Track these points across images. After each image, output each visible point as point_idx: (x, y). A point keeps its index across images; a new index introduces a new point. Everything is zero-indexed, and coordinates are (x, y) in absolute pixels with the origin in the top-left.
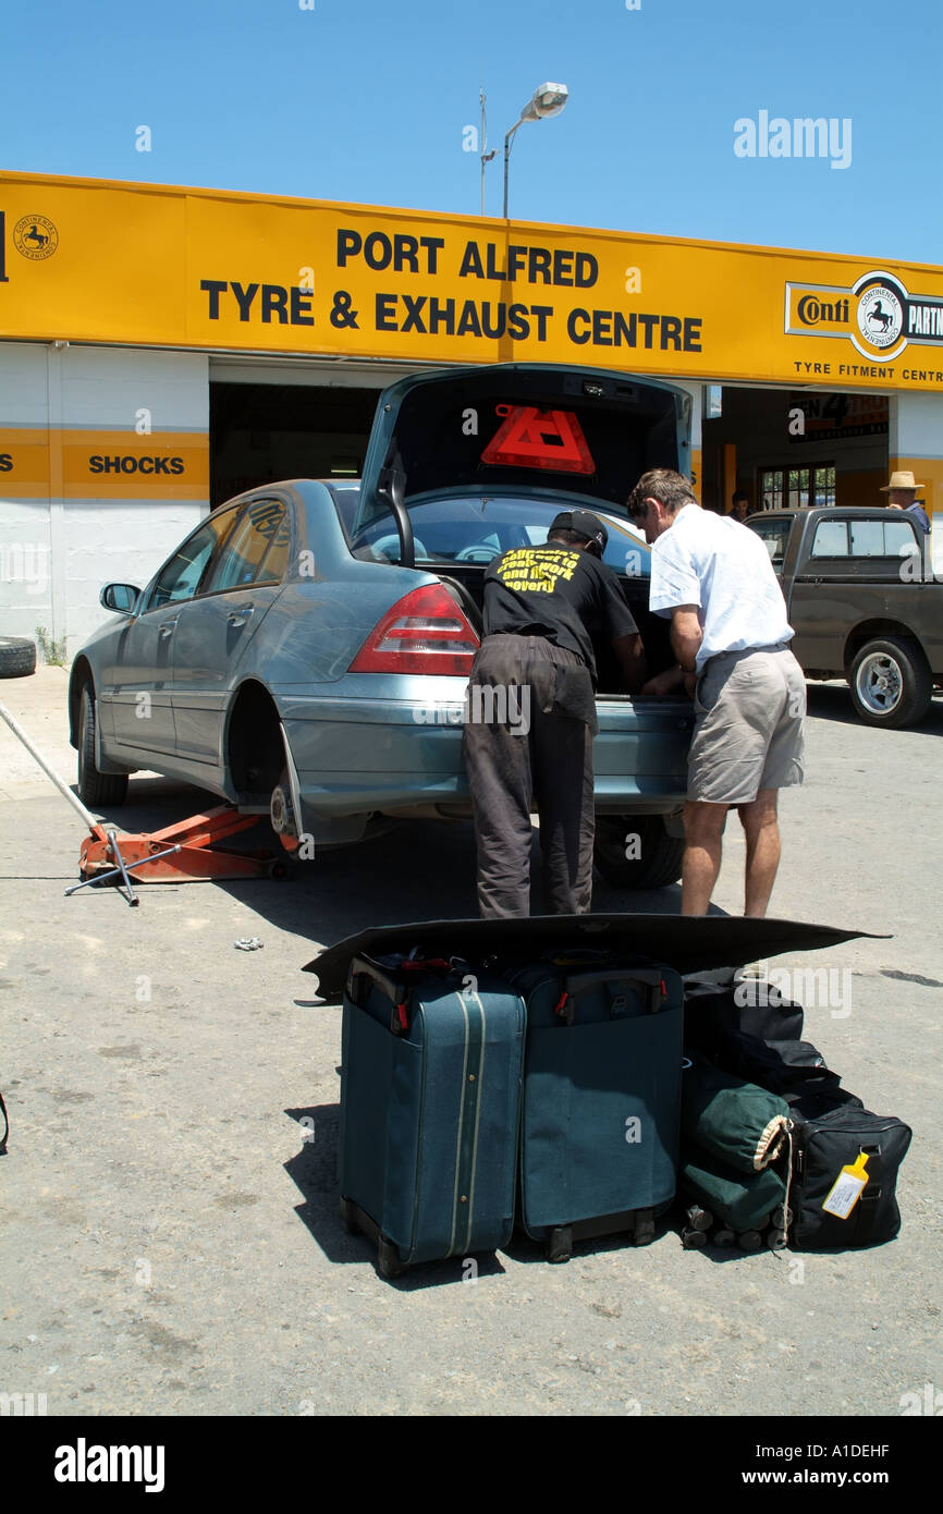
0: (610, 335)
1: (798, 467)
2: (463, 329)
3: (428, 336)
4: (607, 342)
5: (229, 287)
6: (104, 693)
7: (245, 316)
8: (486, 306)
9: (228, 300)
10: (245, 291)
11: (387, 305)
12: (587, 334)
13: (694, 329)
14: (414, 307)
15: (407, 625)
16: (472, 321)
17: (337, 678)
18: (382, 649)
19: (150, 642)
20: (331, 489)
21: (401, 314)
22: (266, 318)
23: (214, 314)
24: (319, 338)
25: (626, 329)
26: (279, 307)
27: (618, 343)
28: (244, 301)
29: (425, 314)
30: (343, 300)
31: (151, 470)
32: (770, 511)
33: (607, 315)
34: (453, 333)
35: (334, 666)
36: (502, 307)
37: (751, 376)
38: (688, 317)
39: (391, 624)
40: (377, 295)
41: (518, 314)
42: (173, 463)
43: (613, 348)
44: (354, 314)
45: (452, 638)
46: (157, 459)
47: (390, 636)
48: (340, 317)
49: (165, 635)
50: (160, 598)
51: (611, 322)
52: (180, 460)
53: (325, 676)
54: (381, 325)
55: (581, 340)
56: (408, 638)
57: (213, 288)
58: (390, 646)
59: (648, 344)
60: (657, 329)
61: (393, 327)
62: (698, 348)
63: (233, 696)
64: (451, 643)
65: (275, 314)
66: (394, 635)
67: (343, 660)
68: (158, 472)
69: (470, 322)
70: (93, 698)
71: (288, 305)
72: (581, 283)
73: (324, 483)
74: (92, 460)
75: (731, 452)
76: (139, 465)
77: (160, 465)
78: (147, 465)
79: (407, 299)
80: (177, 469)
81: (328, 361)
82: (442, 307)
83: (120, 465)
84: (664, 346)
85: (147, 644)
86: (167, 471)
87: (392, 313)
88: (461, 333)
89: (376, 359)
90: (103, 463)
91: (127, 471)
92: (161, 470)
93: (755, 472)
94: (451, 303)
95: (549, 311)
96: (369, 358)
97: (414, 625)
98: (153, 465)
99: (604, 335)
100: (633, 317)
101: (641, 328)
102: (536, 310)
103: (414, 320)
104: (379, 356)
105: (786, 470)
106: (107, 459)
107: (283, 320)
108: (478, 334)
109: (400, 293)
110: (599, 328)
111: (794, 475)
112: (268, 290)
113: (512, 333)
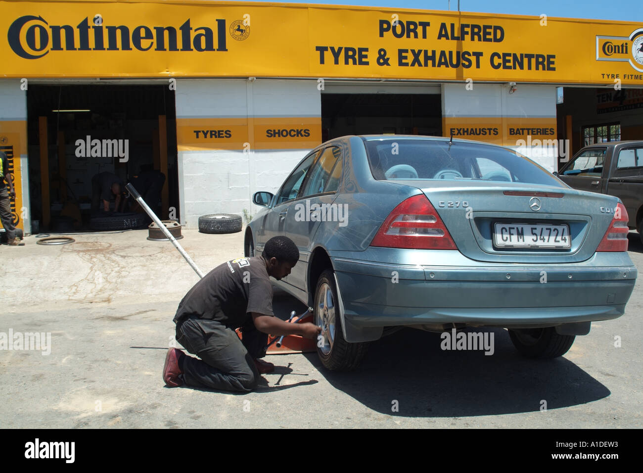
0: (511, 64)
1: (602, 125)
2: (440, 64)
3: (423, 68)
4: (510, 68)
5: (329, 49)
6: (257, 247)
7: (337, 62)
8: (451, 53)
9: (328, 55)
10: (336, 50)
11: (404, 54)
12: (499, 65)
13: (551, 60)
14: (416, 55)
15: (403, 219)
16: (444, 60)
17: (365, 249)
18: (389, 233)
19: (276, 222)
20: (364, 140)
21: (410, 58)
22: (347, 63)
23: (322, 62)
24: (371, 71)
25: (518, 61)
26: (353, 57)
27: (515, 68)
28: (336, 55)
29: (422, 58)
30: (382, 53)
31: (294, 135)
32: (589, 146)
33: (509, 55)
34: (435, 66)
35: (363, 243)
36: (458, 53)
37: (580, 82)
38: (548, 54)
39: (394, 219)
40: (399, 50)
41: (466, 56)
42: (305, 132)
43: (512, 71)
44: (388, 59)
45: (431, 227)
46: (298, 130)
47: (393, 226)
48: (382, 61)
49: (282, 219)
50: (283, 199)
51: (511, 58)
52: (308, 131)
53: (358, 248)
54: (401, 64)
55: (497, 67)
56: (404, 227)
57: (322, 50)
58: (394, 232)
59: (530, 68)
60: (533, 61)
61: (407, 64)
62: (554, 69)
63: (312, 255)
64: (430, 230)
65: (351, 61)
66: (396, 225)
67: (369, 239)
68: (298, 136)
69: (443, 61)
70: (253, 248)
71: (357, 56)
72: (496, 40)
73: (361, 137)
74: (268, 132)
75: (569, 119)
76: (289, 133)
77: (299, 133)
78: (293, 133)
79: (413, 51)
80: (307, 135)
81: (377, 82)
82: (430, 54)
83: (280, 133)
84: (537, 68)
85: (274, 223)
86: (302, 136)
87: (406, 58)
88: (439, 66)
89: (399, 80)
90: (272, 133)
91: (283, 136)
92: (299, 135)
93: (580, 127)
94: (434, 52)
95: (481, 54)
96: (395, 80)
97: (407, 220)
98: (296, 133)
99: (508, 64)
100: (522, 55)
101: (526, 60)
102: (475, 54)
103: (416, 60)
104: (400, 78)
105: (596, 127)
106: (274, 131)
107: (355, 63)
108: (447, 66)
109: (409, 48)
110: (505, 61)
111: (599, 129)
112: (347, 49)
113: (464, 65)
